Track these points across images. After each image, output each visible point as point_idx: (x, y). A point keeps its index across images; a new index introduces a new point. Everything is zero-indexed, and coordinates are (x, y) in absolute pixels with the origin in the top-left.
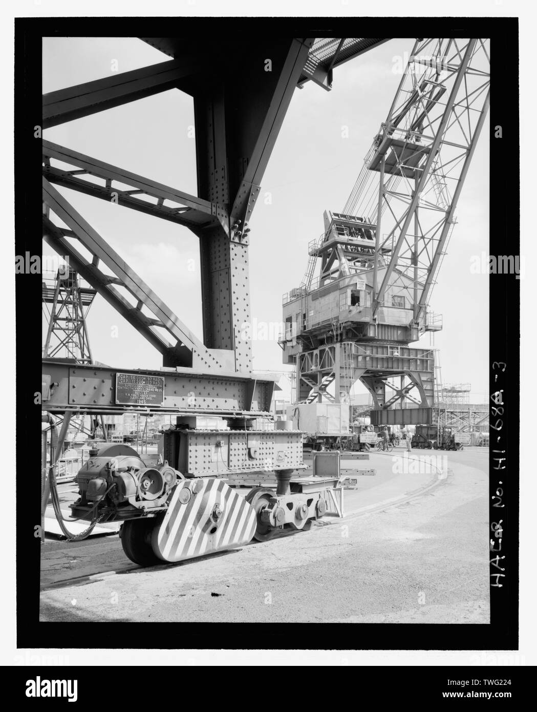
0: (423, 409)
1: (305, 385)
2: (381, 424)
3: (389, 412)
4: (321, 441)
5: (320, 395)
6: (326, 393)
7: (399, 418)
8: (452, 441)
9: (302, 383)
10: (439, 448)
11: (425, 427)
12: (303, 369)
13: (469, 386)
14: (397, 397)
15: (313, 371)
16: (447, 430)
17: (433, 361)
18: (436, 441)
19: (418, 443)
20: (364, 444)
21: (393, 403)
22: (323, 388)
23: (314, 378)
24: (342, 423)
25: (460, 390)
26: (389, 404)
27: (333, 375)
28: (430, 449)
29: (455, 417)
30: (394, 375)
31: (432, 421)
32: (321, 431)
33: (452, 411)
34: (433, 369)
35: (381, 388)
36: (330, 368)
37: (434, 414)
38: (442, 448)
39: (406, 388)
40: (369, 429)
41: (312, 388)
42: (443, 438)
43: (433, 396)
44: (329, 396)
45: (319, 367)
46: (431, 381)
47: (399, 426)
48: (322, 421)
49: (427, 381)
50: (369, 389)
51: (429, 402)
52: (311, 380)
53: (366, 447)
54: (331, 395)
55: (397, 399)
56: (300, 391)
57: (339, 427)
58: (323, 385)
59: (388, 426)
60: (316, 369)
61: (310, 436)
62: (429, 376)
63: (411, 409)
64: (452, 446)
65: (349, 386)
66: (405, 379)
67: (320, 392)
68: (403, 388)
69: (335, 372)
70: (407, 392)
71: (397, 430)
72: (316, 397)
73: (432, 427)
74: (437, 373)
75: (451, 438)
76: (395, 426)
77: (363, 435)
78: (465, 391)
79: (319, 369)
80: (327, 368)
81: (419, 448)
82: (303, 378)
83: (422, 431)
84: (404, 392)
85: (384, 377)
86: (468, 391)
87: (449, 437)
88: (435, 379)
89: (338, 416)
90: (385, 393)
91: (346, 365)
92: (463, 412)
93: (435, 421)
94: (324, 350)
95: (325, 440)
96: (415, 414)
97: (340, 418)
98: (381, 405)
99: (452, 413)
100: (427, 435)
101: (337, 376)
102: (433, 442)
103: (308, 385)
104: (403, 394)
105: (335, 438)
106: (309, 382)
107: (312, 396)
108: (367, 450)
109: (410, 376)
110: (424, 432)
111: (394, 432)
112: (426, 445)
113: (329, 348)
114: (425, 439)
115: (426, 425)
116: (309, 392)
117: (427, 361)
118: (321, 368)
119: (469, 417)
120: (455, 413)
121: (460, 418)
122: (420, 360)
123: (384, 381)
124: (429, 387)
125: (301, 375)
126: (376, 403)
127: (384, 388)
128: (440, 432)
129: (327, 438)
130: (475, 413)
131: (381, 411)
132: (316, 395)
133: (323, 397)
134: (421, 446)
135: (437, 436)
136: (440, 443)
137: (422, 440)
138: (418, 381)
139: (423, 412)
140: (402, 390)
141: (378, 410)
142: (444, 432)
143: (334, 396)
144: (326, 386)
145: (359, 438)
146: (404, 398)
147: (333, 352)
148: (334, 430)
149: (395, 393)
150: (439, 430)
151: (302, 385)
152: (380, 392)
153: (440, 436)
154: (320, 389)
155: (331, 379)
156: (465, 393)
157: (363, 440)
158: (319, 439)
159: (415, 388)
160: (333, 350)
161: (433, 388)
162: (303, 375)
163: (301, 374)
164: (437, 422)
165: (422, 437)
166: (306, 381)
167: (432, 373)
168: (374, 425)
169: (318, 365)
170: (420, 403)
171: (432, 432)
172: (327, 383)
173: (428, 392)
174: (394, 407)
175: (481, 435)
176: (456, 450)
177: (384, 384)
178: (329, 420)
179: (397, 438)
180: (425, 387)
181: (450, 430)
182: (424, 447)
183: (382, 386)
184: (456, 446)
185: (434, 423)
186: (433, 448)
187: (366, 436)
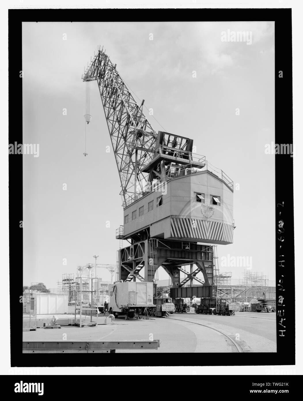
0: (206, 287)
1: (125, 271)
2: (177, 297)
3: (183, 289)
4: (133, 310)
5: (135, 278)
6: (138, 276)
7: (189, 293)
8: (227, 309)
9: (122, 269)
10: (217, 314)
11: (207, 299)
12: (123, 259)
13: (231, 273)
14: (188, 279)
15: (130, 260)
16: (223, 301)
17: (213, 253)
18: (215, 309)
19: (202, 310)
20: (165, 312)
21: (185, 283)
22: (137, 272)
23: (130, 265)
24: (148, 297)
25: (225, 276)
26: (182, 283)
27: (143, 263)
28: (211, 314)
29: (222, 292)
30: (186, 264)
31: (212, 295)
32: (131, 303)
33: (221, 289)
34: (213, 259)
35: (177, 273)
36: (141, 258)
37: (213, 291)
38: (219, 314)
39: (194, 272)
40: (169, 301)
41: (129, 273)
42: (220, 307)
43: (212, 278)
44: (141, 278)
45: (134, 257)
46: (212, 267)
47: (189, 299)
48: (132, 295)
49: (209, 267)
50: (169, 274)
51: (210, 282)
52: (129, 267)
53: (166, 314)
54: (142, 277)
55: (188, 281)
56: (121, 275)
57: (145, 299)
58: (137, 270)
59: (182, 298)
60: (132, 259)
61: (124, 307)
62: (210, 264)
63: (197, 287)
64: (227, 313)
65: (154, 270)
66: (193, 266)
67: (135, 275)
68: (192, 273)
69: (144, 260)
70: (195, 275)
71: (188, 301)
72: (132, 279)
73: (212, 299)
74: (215, 262)
75: (226, 307)
76: (187, 299)
77: (163, 306)
78: (228, 277)
79: (134, 259)
80: (139, 258)
81: (203, 314)
82: (123, 266)
83: (205, 302)
84: (192, 275)
85: (179, 265)
86: (230, 277)
87: (225, 306)
88: (214, 266)
89: (145, 291)
90: (179, 276)
91: (152, 255)
92: (227, 290)
93: (214, 295)
94: (137, 245)
95: (136, 309)
96: (200, 291)
97: (147, 293)
98: (177, 284)
99: (220, 290)
100: (209, 305)
101: (146, 263)
102: (213, 309)
103: (127, 271)
104: (192, 277)
105: (143, 308)
106: (127, 268)
107: (129, 278)
108: (167, 316)
109: (197, 264)
110: (207, 302)
111: (186, 303)
112: (208, 311)
113: (140, 244)
114: (207, 308)
115: (208, 298)
116: (128, 275)
117: (208, 254)
118: (135, 258)
119: (230, 293)
120: (222, 290)
121: (226, 293)
122: (203, 252)
123: (179, 268)
124: (209, 272)
125: (122, 264)
126: (174, 283)
127: (179, 272)
128: (218, 302)
129: (137, 308)
130: (234, 290)
131: (177, 289)
132: (132, 277)
133: (136, 278)
134: (205, 313)
135: (216, 305)
136: (218, 310)
137: (205, 308)
138: (203, 268)
139: (206, 289)
140: (191, 274)
141: (175, 288)
142: (221, 302)
143: (144, 277)
144: (139, 270)
145: (161, 307)
146: (193, 280)
147: (143, 247)
148: (142, 302)
149: (187, 276)
150: (218, 301)
151: (123, 271)
152: (176, 276)
153: (218, 305)
154: (135, 273)
155: (142, 266)
156: (229, 278)
157: (164, 309)
158: (131, 309)
159: (201, 272)
160: (143, 245)
161: (213, 272)
162: (123, 264)
163: (122, 262)
164: (216, 296)
165: (206, 306)
166: (125, 268)
167: (212, 262)
168: (172, 298)
169: (133, 256)
170: (204, 283)
171: (211, 303)
172: (139, 268)
173: (210, 275)
174: (185, 286)
175: (243, 305)
176: (229, 315)
177: (179, 270)
178: (138, 294)
179: (188, 307)
180: (207, 272)
181: (225, 301)
182: (206, 313)
183: (178, 271)
184: (230, 313)
185: (213, 296)
186: (213, 314)
187: (166, 306)
